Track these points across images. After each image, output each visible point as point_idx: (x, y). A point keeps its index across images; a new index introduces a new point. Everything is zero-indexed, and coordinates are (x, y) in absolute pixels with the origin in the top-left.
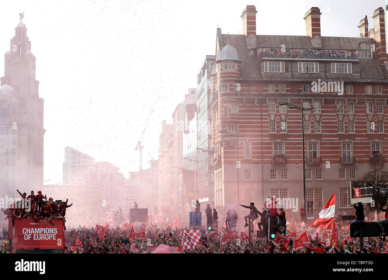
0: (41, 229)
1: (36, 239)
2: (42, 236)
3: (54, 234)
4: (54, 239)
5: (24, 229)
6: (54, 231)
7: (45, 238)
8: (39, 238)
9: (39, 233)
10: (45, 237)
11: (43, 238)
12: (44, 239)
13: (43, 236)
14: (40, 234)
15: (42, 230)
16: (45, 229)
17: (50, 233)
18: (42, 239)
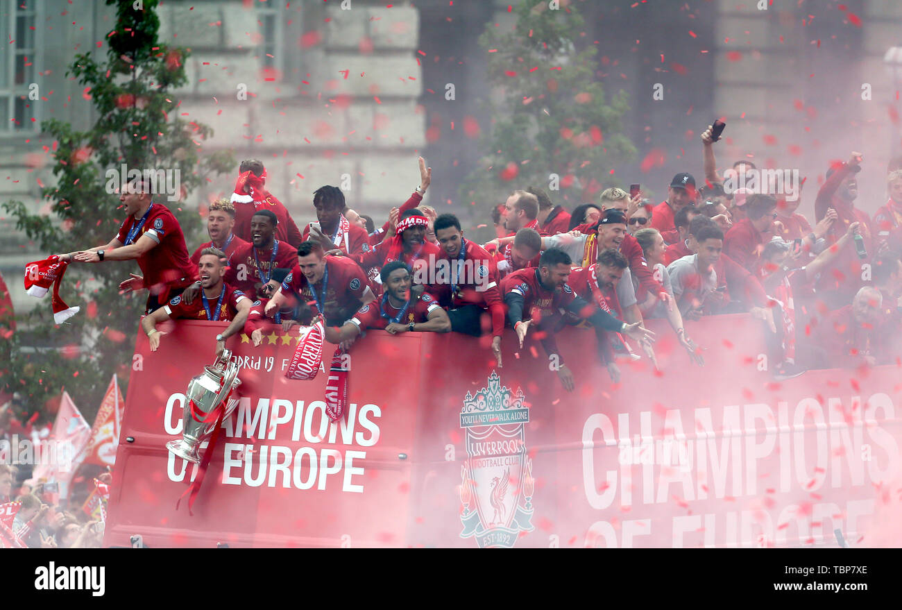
0: (278, 403)
1: (237, 481)
2: (274, 457)
3: (355, 446)
4: (348, 487)
5: (177, 402)
6: (358, 427)
7: (293, 479)
8: (255, 476)
9: (261, 436)
10: (291, 467)
11: (280, 474)
12: (286, 484)
13: (281, 459)
14: (265, 441)
15: (282, 411)
16: (300, 404)
17: (332, 439)
18: (272, 483)
